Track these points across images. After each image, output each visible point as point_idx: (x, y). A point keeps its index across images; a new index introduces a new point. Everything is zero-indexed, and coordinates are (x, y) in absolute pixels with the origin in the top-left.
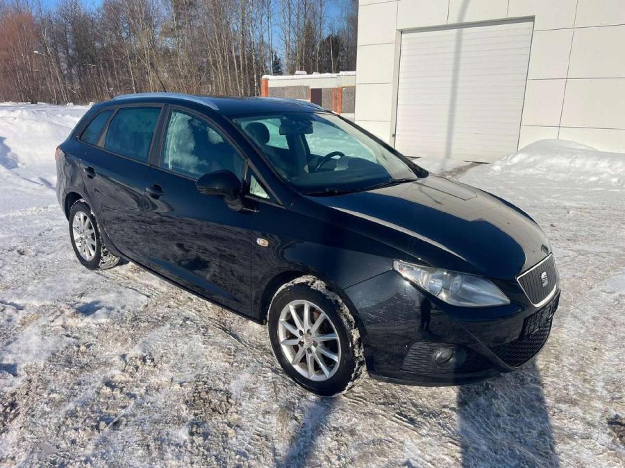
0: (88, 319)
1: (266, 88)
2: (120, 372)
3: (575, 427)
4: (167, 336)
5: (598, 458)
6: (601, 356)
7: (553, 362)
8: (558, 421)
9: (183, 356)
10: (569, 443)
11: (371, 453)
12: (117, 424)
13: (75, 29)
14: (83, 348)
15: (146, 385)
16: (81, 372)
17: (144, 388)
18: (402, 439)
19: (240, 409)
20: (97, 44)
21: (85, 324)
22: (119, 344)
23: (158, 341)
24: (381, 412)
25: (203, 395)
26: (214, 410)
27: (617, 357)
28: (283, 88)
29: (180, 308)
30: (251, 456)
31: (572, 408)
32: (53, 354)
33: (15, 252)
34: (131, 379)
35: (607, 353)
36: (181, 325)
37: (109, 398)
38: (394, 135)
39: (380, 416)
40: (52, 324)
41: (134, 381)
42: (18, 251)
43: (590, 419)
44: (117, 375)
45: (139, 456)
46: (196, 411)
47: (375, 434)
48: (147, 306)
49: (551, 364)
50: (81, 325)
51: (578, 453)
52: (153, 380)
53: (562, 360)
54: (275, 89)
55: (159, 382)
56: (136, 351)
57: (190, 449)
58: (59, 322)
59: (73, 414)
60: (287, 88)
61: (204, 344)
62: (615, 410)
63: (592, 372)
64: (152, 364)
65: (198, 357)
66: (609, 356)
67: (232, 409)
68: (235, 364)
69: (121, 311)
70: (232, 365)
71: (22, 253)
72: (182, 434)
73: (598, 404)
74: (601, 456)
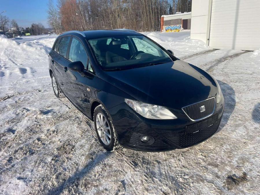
0: (45, 116)
1: (163, 21)
2: (44, 135)
3: (208, 177)
4: (66, 124)
5: (210, 192)
6: (245, 146)
7: (218, 147)
8: (202, 173)
9: (67, 131)
10: (200, 183)
11: (111, 175)
12: (32, 154)
13: (91, 4)
14: (38, 126)
15: (51, 141)
16: (33, 134)
17: (49, 142)
18: (127, 171)
19: (75, 153)
20: (99, 9)
21: (43, 118)
22: (50, 125)
23: (63, 125)
24: (126, 160)
25: (65, 146)
26: (65, 152)
27: (254, 148)
28: (170, 20)
29: (78, 113)
30: (68, 170)
31: (214, 168)
32: (28, 127)
33: (38, 91)
34: (47, 138)
35: (250, 145)
36: (74, 120)
37: (36, 144)
38: (209, 39)
39: (124, 161)
40: (33, 117)
41: (47, 139)
42: (39, 90)
43: (220, 174)
44: (43, 136)
45: (32, 165)
46: (59, 152)
47: (118, 168)
48: (68, 112)
49: (217, 148)
50: (42, 118)
51: (201, 188)
52: (54, 139)
53: (223, 146)
54: (167, 21)
55: (55, 140)
56: (53, 128)
57: (48, 165)
58: (35, 116)
59: (21, 148)
60: (172, 20)
61: (77, 128)
62: (235, 172)
63: (236, 153)
64: (56, 133)
65: (73, 132)
66: (250, 147)
67: (72, 153)
68: (84, 136)
69: (58, 113)
70: (82, 137)
71: (40, 91)
72: (49, 159)
73: (228, 168)
74: (212, 191)
